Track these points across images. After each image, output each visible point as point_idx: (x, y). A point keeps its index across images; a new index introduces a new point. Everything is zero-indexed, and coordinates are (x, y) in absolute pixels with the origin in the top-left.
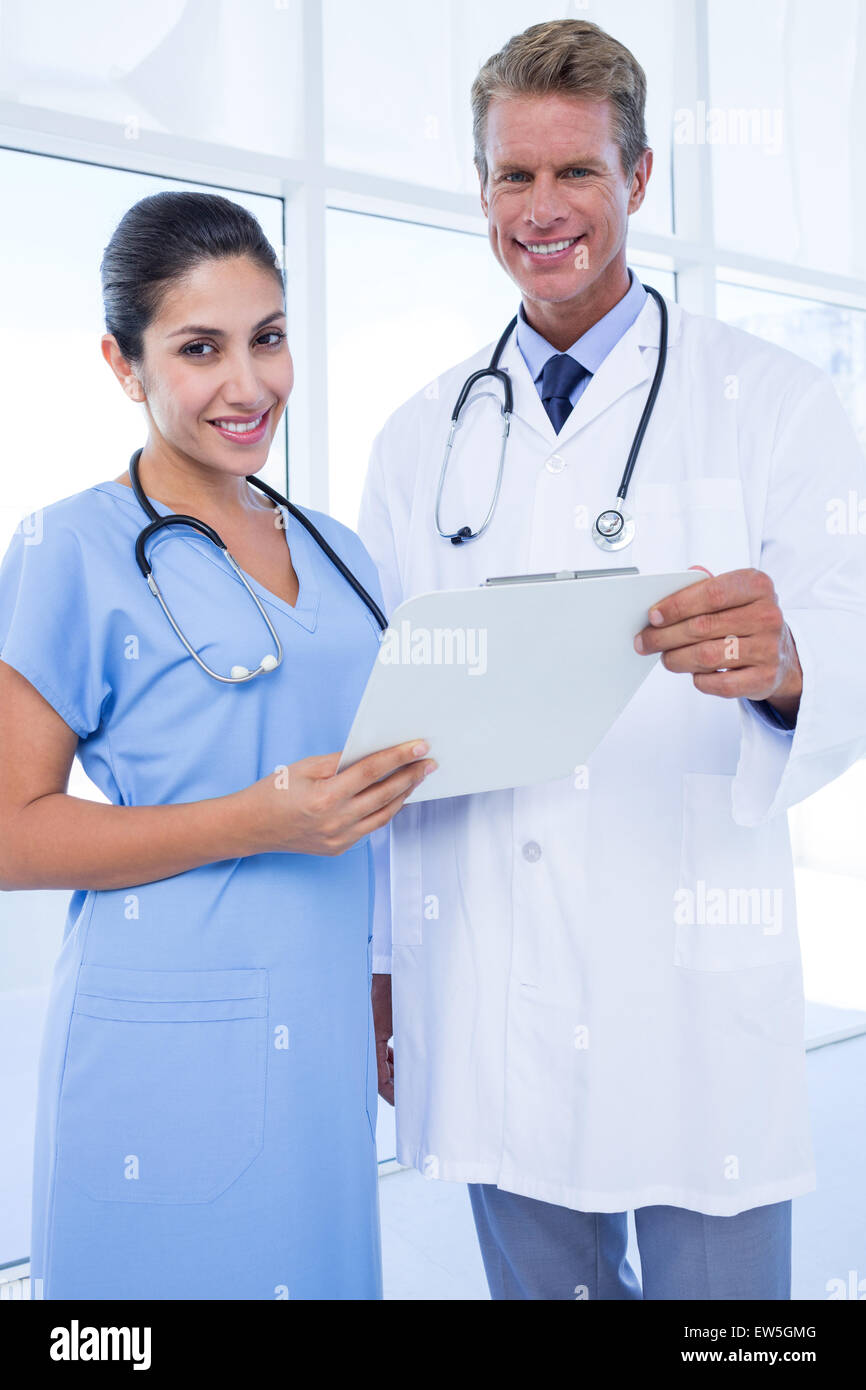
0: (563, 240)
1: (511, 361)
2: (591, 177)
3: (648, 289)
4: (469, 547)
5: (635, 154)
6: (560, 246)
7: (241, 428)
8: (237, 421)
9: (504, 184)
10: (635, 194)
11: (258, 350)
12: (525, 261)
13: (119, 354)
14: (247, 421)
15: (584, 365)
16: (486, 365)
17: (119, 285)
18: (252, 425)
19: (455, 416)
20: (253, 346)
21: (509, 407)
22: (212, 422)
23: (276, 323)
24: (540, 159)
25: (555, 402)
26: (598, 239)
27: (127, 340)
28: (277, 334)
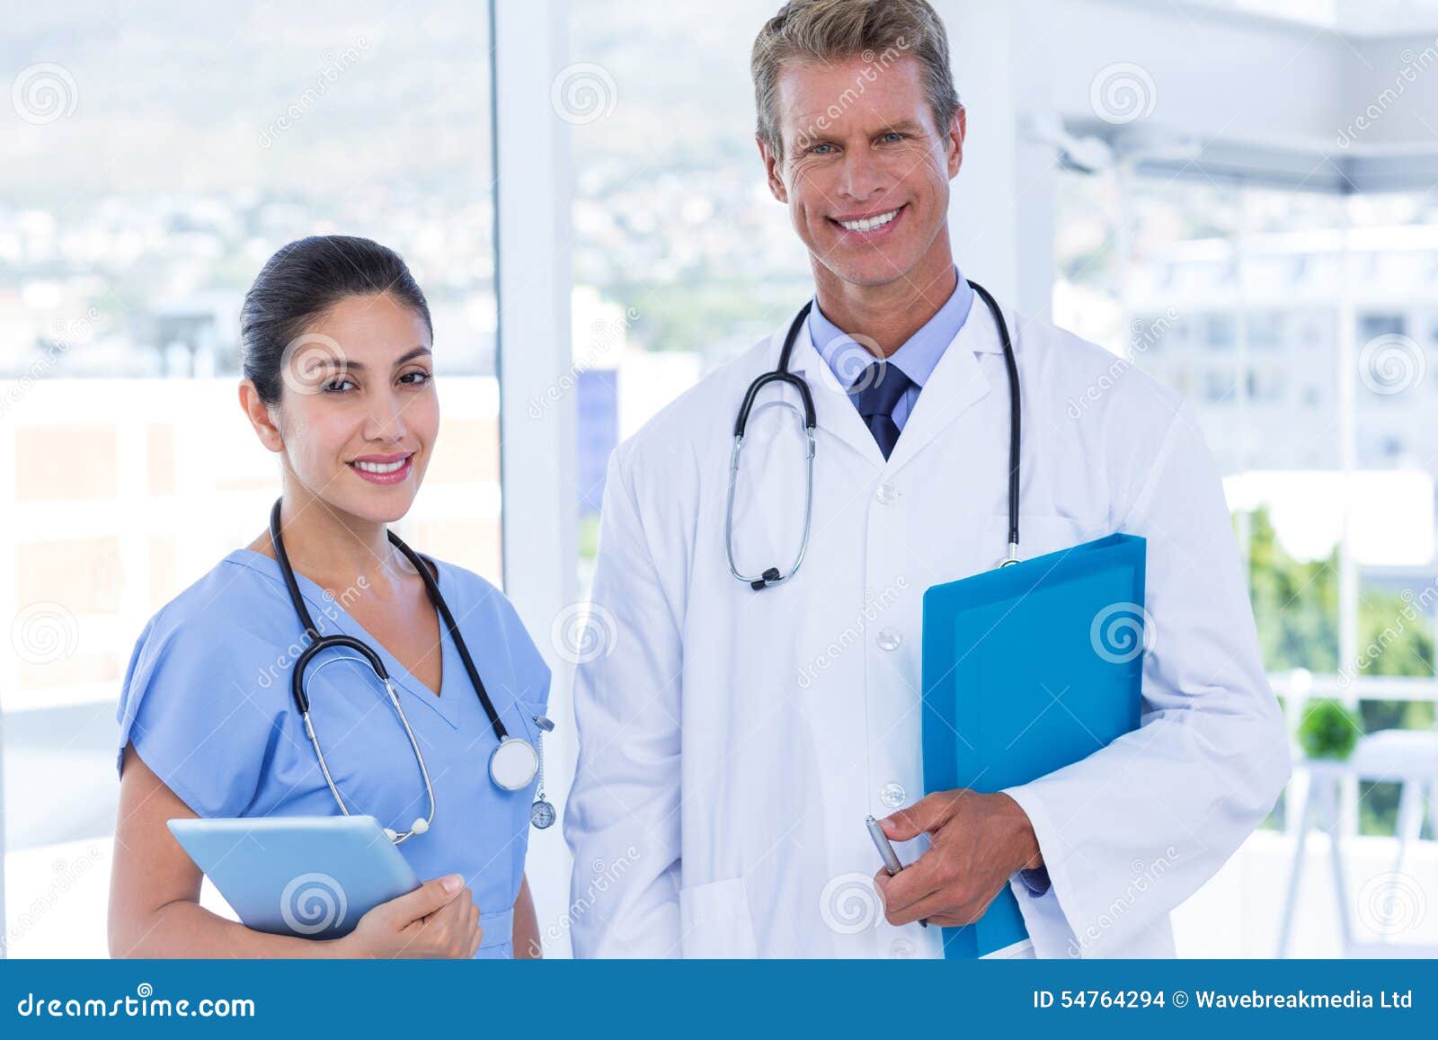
0: (886, 212)
1: (805, 360)
2: (905, 142)
3: (973, 285)
4: (774, 592)
5: (948, 111)
6: (883, 219)
7: (382, 468)
8: (377, 461)
9: (811, 157)
10: (953, 157)
11: (401, 389)
12: (842, 238)
13: (257, 400)
14: (389, 461)
15: (909, 376)
16: (773, 367)
17: (259, 325)
18: (394, 467)
19: (740, 429)
20: (396, 384)
21: (811, 421)
22: (352, 464)
23: (419, 359)
24: (850, 128)
25: (878, 420)
26: (923, 207)
27: (266, 384)
28: (421, 374)
